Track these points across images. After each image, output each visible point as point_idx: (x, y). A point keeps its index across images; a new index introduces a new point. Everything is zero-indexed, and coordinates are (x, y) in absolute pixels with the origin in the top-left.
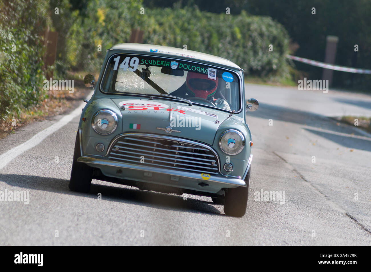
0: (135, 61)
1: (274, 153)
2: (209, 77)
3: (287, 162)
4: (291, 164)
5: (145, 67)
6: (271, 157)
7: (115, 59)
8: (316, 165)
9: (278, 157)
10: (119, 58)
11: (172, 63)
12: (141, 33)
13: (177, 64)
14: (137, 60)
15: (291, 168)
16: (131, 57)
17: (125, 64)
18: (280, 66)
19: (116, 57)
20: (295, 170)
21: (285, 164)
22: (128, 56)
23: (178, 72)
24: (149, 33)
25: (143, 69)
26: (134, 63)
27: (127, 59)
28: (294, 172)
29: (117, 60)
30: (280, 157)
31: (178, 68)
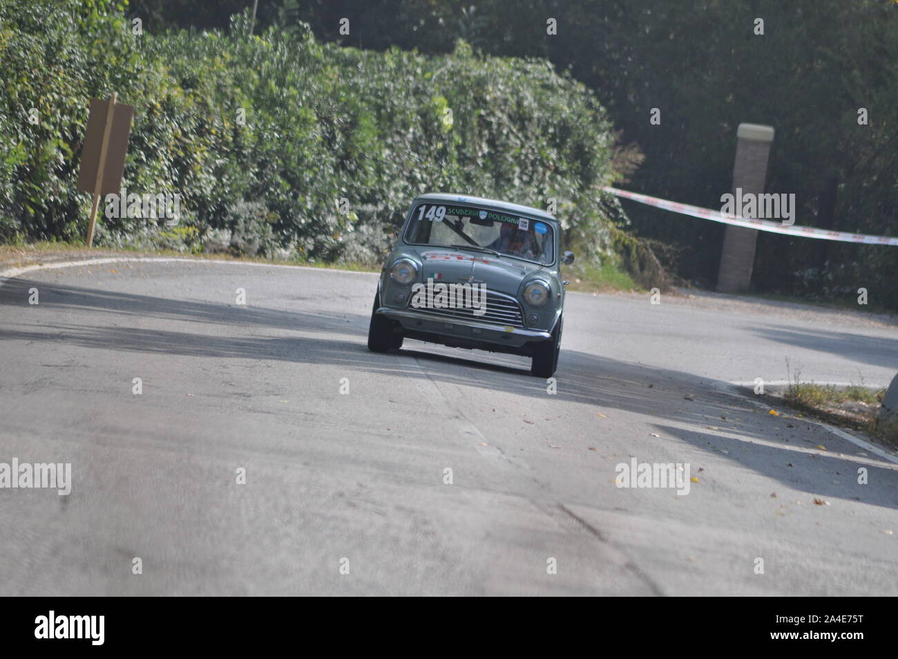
0: (442, 210)
1: (562, 508)
2: (520, 227)
3: (602, 540)
4: (617, 546)
5: (457, 218)
6: (554, 523)
7: (420, 209)
8: (703, 551)
9: (575, 523)
10: (424, 207)
11: (481, 212)
12: (125, 112)
13: (486, 213)
14: (444, 209)
15: (618, 557)
16: (438, 206)
17: (430, 213)
18: (583, 223)
19: (421, 206)
20: (631, 566)
21: (600, 545)
22: (434, 205)
23: (488, 222)
24: (151, 110)
25: (455, 221)
26: (441, 212)
27: (434, 208)
28: (630, 573)
29: (423, 209)
30: (580, 521)
31: (487, 219)
